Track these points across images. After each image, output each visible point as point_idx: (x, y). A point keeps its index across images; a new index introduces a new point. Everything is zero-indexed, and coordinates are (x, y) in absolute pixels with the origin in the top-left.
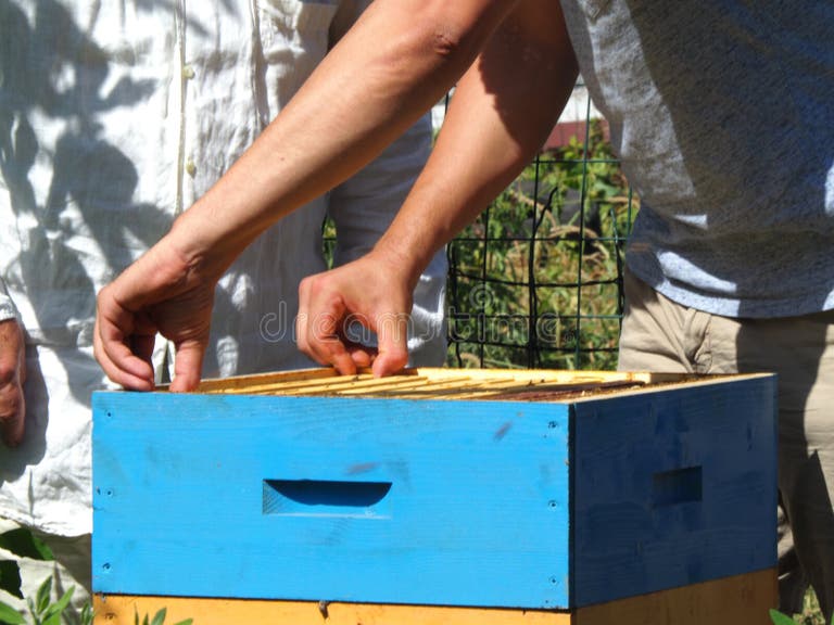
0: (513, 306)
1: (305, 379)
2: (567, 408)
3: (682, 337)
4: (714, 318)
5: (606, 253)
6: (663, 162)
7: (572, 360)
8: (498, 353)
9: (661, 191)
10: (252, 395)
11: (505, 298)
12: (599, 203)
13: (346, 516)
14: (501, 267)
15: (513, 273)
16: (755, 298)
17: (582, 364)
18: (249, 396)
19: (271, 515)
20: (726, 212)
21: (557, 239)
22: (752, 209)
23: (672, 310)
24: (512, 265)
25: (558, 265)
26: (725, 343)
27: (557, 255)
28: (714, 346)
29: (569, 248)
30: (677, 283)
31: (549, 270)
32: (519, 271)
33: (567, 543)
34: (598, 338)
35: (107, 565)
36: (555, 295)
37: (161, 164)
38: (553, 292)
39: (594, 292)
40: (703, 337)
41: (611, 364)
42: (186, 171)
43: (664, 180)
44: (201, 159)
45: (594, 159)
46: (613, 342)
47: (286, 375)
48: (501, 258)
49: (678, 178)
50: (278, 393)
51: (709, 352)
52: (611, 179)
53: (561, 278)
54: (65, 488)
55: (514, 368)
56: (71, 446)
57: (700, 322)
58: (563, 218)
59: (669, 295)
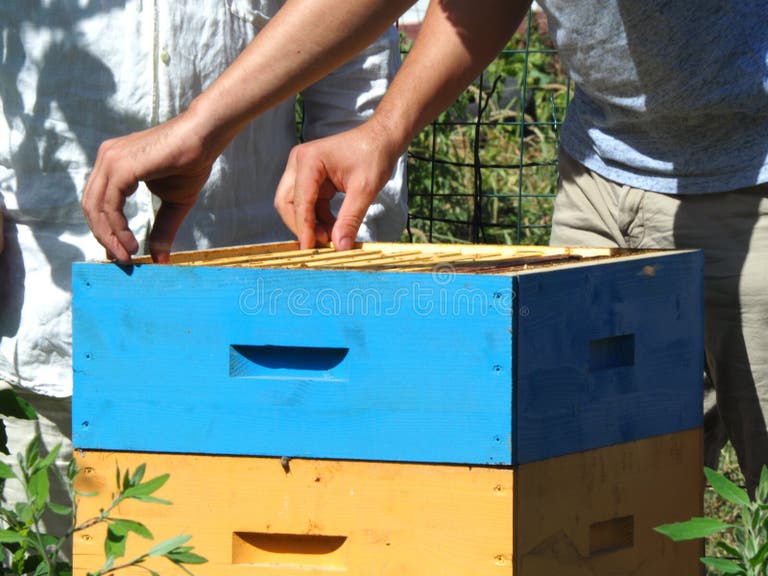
0: (455, 184)
1: (268, 252)
2: (511, 280)
3: (616, 212)
4: (647, 194)
5: (541, 136)
6: (603, 48)
7: (510, 234)
8: (441, 228)
9: (599, 76)
10: (220, 267)
11: (449, 177)
12: (534, 89)
13: (307, 379)
14: (445, 148)
15: (456, 155)
16: (686, 176)
17: (519, 239)
18: (217, 268)
19: (238, 377)
20: (661, 93)
21: (495, 123)
22: (686, 90)
23: (606, 188)
24: (455, 147)
25: (496, 146)
26: (659, 217)
27: (496, 138)
28: (647, 220)
29: (506, 131)
30: (611, 162)
31: (488, 152)
32: (461, 153)
33: (510, 405)
34: (534, 214)
35: (86, 423)
36: (495, 174)
37: (139, 54)
38: (492, 171)
39: (530, 173)
40: (637, 212)
41: (546, 238)
42: (160, 61)
43: (604, 65)
44: (175, 49)
45: (531, 49)
46: (547, 218)
47: (251, 248)
48: (444, 140)
49: (617, 63)
50: (244, 265)
51: (642, 226)
52: (546, 67)
53: (499, 158)
54: (55, 353)
55: (456, 242)
56: (59, 315)
57: (634, 198)
58: (502, 103)
59: (603, 174)
